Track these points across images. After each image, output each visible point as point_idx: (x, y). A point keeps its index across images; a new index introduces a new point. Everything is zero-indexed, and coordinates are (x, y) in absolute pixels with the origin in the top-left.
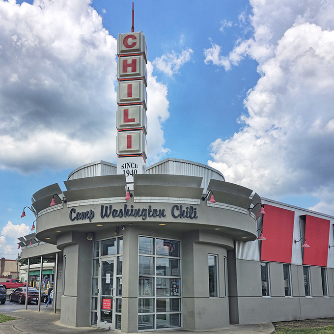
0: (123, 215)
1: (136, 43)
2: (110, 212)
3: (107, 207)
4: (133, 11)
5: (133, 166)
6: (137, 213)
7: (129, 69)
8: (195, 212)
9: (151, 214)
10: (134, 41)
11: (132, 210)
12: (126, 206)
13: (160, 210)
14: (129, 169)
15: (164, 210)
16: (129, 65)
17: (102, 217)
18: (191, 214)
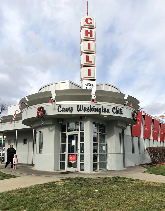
0: (89, 110)
1: (92, 22)
2: (83, 109)
3: (80, 106)
4: (88, 5)
5: (91, 85)
6: (97, 110)
7: (89, 35)
8: (122, 111)
9: (103, 111)
10: (91, 21)
11: (94, 108)
12: (91, 106)
13: (107, 109)
14: (89, 86)
15: (109, 109)
16: (89, 33)
17: (78, 111)
18: (120, 112)
